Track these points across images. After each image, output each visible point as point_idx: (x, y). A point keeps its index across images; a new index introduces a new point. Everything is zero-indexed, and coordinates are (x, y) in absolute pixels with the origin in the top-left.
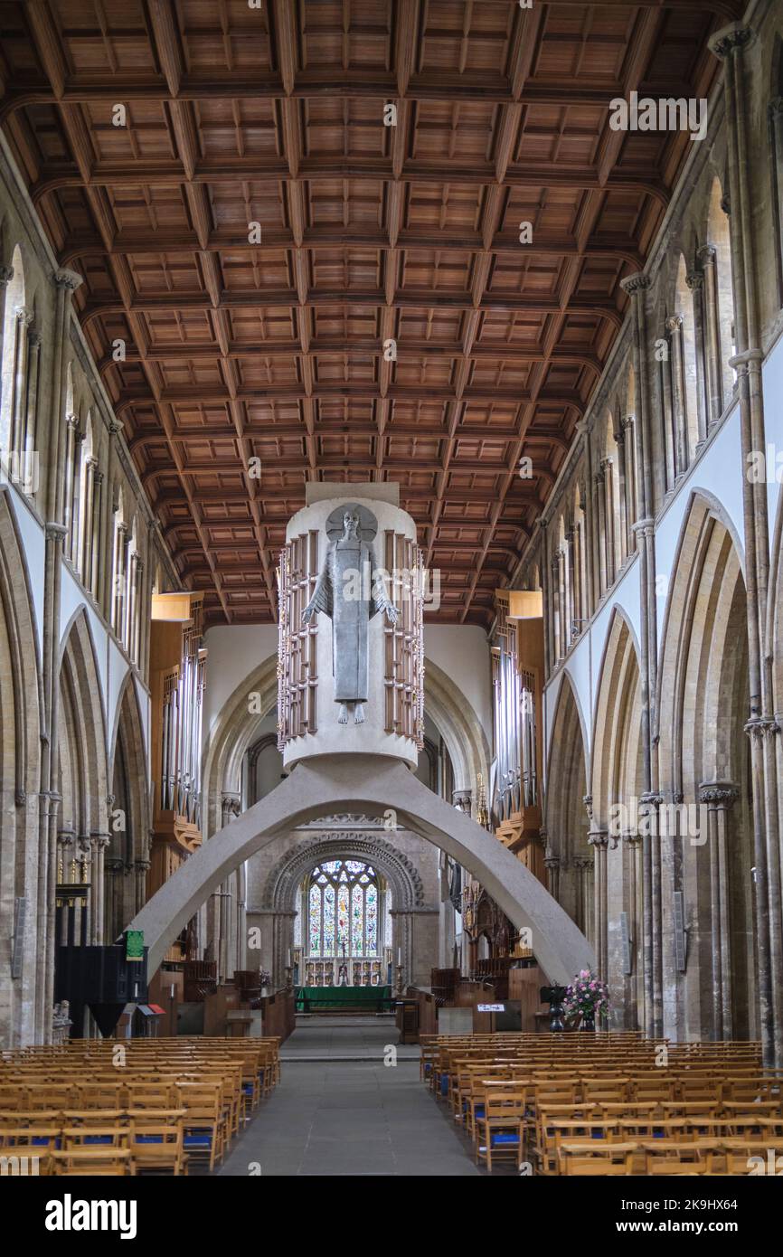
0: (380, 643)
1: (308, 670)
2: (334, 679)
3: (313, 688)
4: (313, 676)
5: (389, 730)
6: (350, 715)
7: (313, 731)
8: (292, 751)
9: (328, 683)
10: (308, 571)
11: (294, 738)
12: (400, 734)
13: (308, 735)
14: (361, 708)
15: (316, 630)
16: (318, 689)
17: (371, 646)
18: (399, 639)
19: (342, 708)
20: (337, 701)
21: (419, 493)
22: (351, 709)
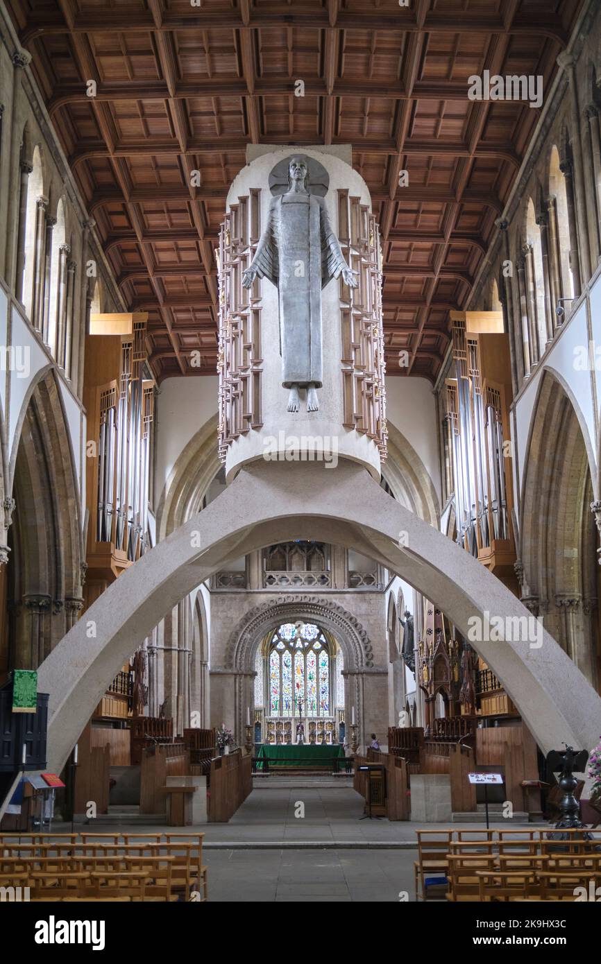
0: (336, 319)
1: (250, 355)
2: (282, 359)
3: (257, 375)
4: (257, 361)
5: (348, 426)
6: (303, 404)
7: (258, 427)
8: (235, 455)
9: (275, 366)
10: (250, 235)
11: (236, 438)
12: (361, 431)
13: (252, 432)
14: (313, 394)
15: (259, 305)
16: (263, 376)
17: (325, 323)
18: (357, 319)
19: (291, 394)
20: (288, 385)
21: (375, 145)
22: (303, 398)
